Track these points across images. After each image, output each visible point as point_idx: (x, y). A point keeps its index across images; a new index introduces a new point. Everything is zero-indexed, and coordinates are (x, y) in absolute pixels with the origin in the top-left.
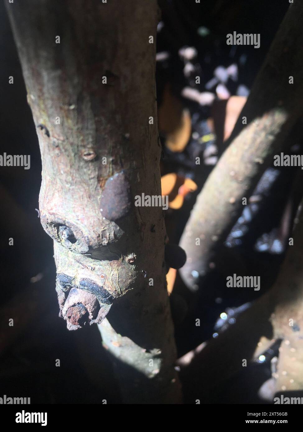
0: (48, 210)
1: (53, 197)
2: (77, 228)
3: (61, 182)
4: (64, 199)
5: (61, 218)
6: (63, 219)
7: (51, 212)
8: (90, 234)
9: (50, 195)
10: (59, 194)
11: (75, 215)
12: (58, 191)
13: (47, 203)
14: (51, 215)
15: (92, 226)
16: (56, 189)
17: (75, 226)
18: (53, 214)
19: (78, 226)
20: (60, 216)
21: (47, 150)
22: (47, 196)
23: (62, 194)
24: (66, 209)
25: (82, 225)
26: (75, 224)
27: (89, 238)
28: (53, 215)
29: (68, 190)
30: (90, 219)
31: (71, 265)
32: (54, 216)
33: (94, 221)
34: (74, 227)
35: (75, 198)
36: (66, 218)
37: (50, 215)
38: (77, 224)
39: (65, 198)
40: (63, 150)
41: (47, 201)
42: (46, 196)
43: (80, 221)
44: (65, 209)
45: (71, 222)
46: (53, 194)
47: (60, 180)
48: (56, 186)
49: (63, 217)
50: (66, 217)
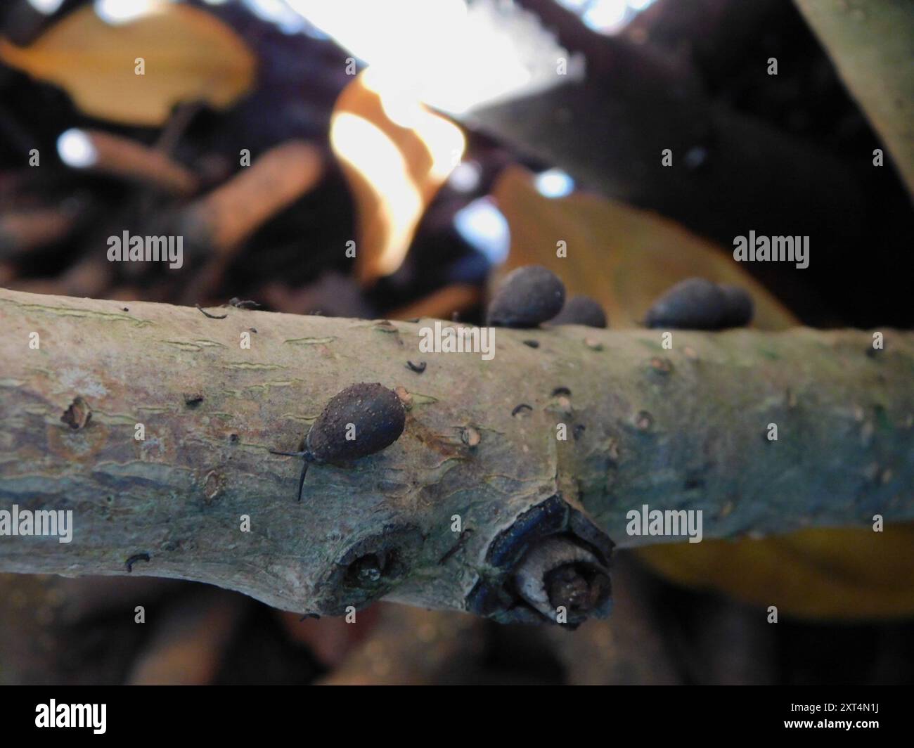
0: (307, 595)
1: (280, 578)
2: (360, 544)
3: (254, 552)
4: (290, 556)
5: (330, 572)
6: (334, 569)
7: (311, 590)
8: (381, 521)
9: (275, 582)
10: (277, 564)
11: (332, 542)
12: (271, 564)
13: (291, 594)
14: (319, 591)
15: (365, 511)
16: (263, 568)
17: (354, 546)
18: (317, 587)
19: (356, 541)
20: (324, 573)
21: (181, 566)
22: (276, 589)
23: (278, 558)
24: (314, 557)
25: (355, 533)
26: (351, 545)
27: (389, 524)
28: (320, 588)
29: (272, 543)
30: (349, 512)
31: (452, 575)
32: (323, 584)
33: (354, 505)
34: (356, 550)
35: (294, 534)
36: (333, 562)
37: (319, 594)
38: (350, 542)
39: (291, 552)
40: (189, 534)
41: (286, 591)
42: (275, 591)
43: (346, 534)
44: (313, 560)
45: (344, 555)
46: (276, 576)
47: (247, 554)
48: (259, 566)
49: (330, 568)
50: (331, 561)
